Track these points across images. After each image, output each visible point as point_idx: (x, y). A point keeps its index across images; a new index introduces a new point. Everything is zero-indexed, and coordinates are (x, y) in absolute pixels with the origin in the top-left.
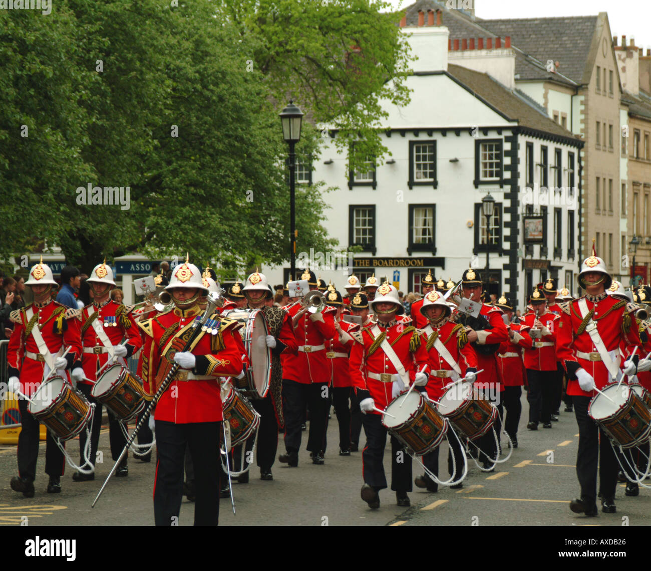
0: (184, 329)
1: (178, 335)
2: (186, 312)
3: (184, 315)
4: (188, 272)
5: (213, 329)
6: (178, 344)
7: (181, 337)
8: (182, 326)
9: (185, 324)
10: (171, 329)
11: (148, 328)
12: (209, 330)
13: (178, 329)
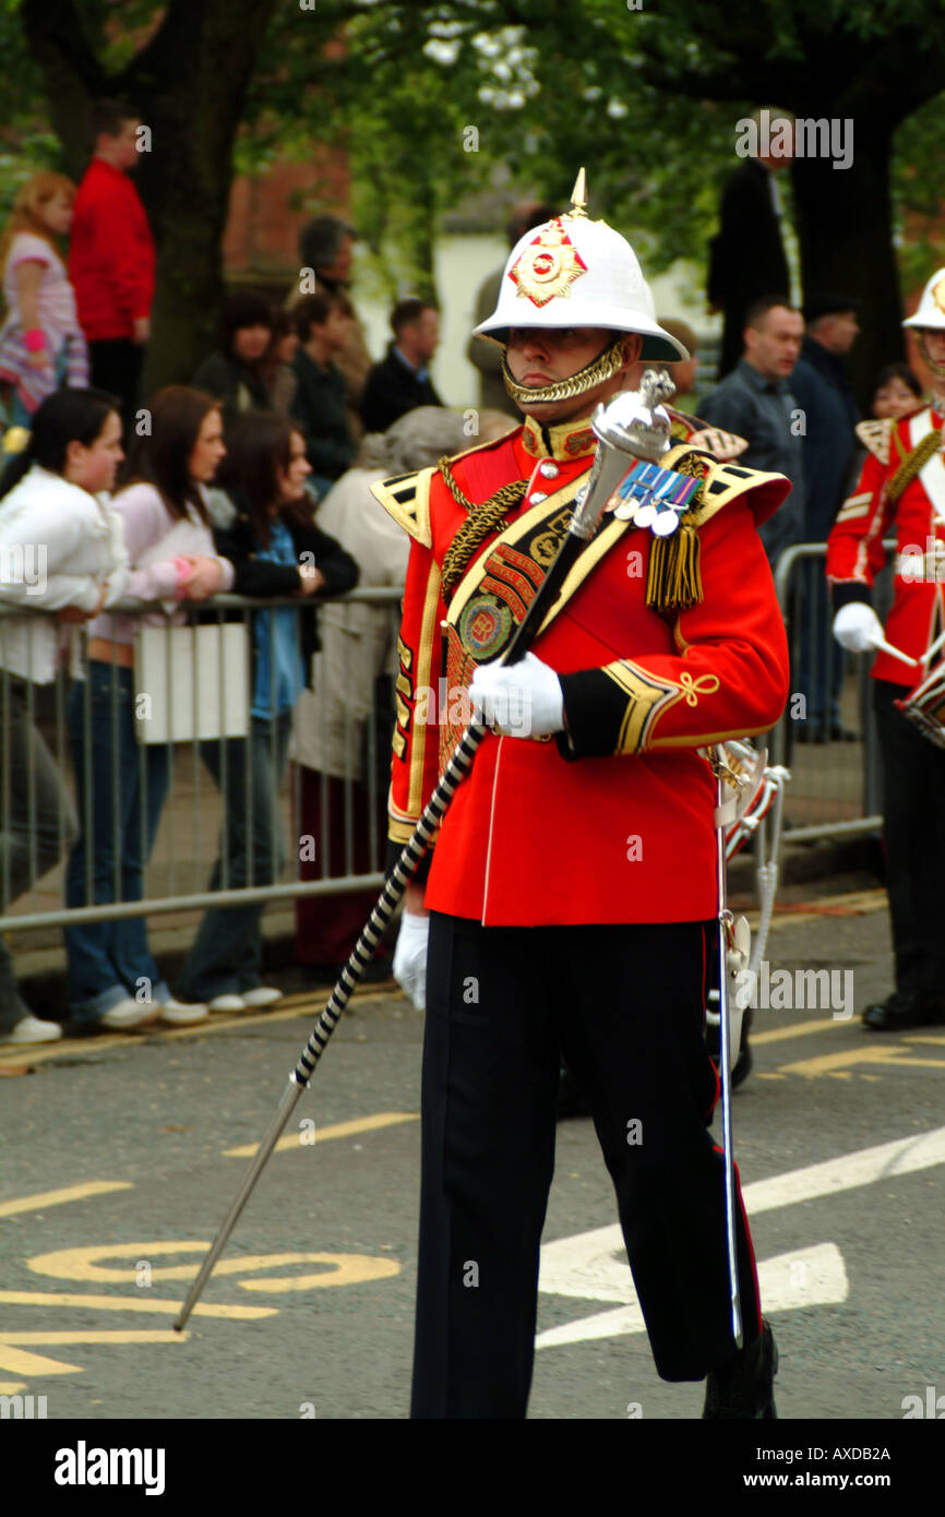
0: (542, 507)
1: (513, 534)
2: (560, 435)
3: (550, 451)
4: (563, 257)
5: (661, 508)
6: (509, 573)
7: (523, 545)
8: (536, 497)
9: (549, 486)
10: (491, 507)
11: (409, 506)
12: (646, 517)
13: (518, 508)
